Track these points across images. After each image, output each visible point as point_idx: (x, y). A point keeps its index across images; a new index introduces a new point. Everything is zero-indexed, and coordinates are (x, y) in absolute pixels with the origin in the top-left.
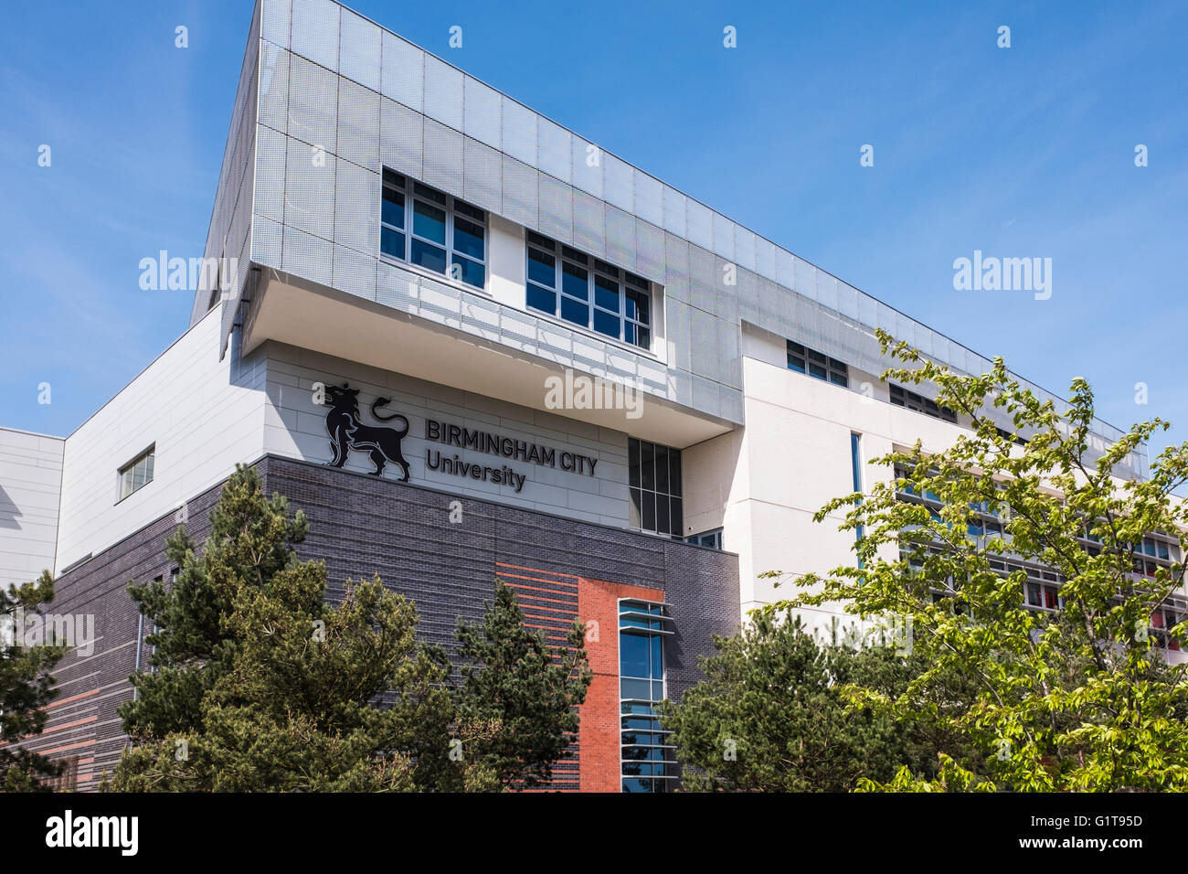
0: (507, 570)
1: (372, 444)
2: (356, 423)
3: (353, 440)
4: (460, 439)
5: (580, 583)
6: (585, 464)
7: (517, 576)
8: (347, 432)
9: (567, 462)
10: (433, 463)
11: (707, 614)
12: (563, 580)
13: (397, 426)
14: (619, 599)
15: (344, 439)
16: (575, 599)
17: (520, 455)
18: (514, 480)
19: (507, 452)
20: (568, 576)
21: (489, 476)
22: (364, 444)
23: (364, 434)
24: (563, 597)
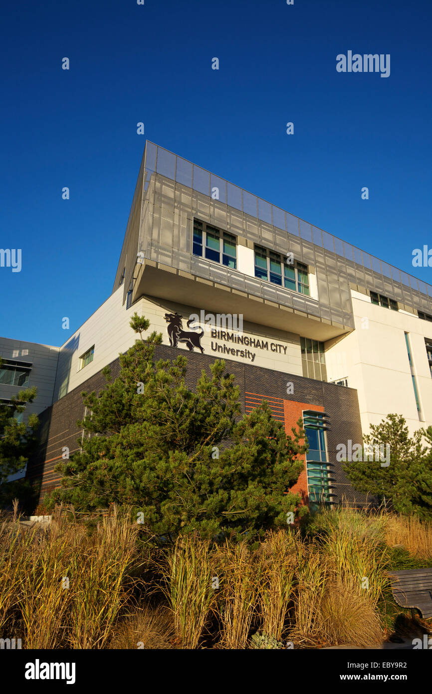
0: (250, 396)
1: (187, 339)
2: (180, 330)
3: (179, 337)
4: (226, 337)
5: (284, 402)
6: (282, 348)
7: (255, 399)
8: (176, 334)
9: (274, 348)
10: (214, 348)
11: (344, 419)
12: (277, 401)
13: (199, 331)
14: (303, 411)
15: (175, 337)
16: (283, 410)
17: (253, 344)
18: (250, 356)
19: (247, 343)
20: (278, 399)
21: (239, 353)
22: (183, 339)
23: (184, 335)
24: (277, 409)
